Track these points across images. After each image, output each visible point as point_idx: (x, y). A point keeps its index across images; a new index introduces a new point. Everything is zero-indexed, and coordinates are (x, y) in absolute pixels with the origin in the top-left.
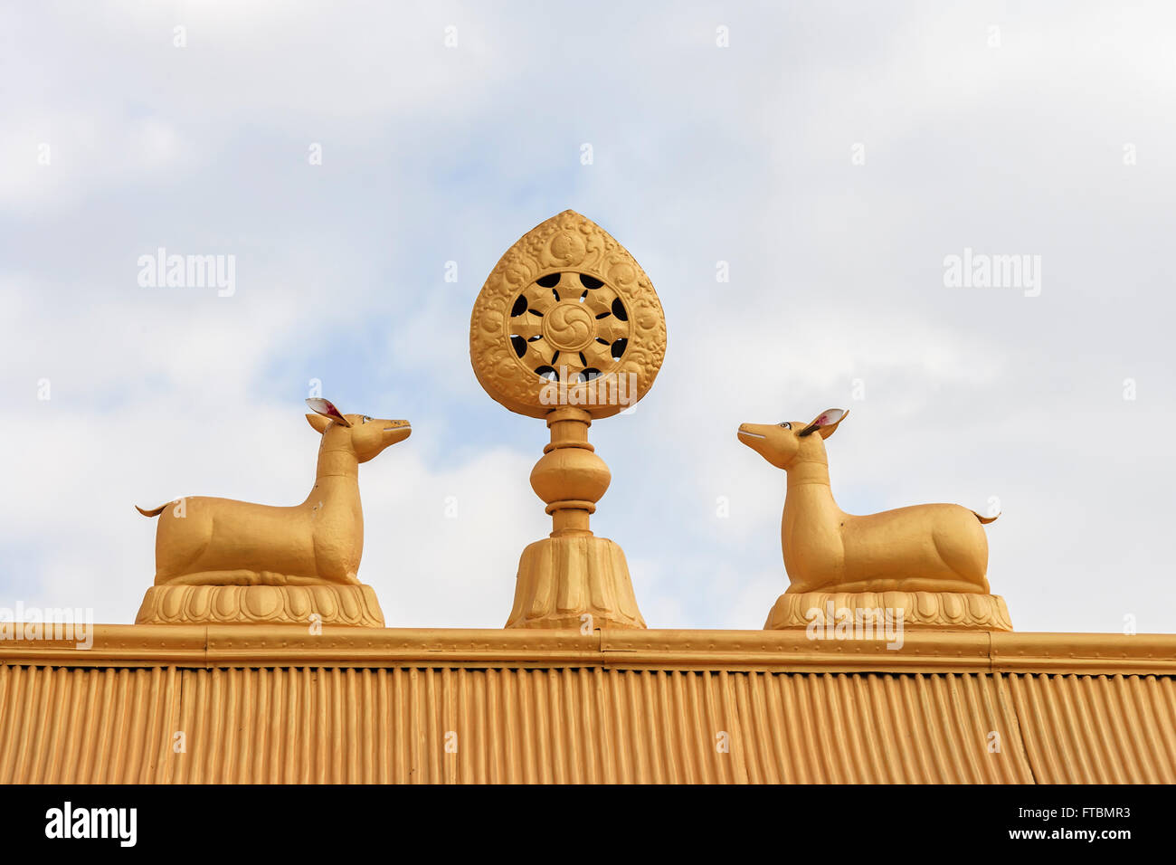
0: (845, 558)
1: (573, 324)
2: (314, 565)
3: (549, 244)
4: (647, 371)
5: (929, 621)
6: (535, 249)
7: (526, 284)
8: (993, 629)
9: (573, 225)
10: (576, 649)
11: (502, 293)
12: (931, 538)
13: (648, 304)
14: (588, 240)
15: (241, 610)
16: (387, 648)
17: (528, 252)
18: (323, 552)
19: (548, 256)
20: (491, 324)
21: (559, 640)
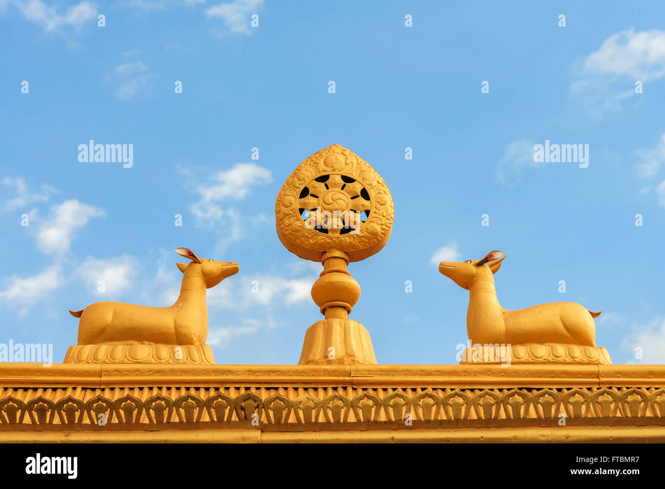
0: (506, 330)
1: (337, 201)
2: (174, 336)
3: (322, 160)
4: (382, 229)
5: (559, 359)
6: (314, 163)
7: (309, 181)
8: (600, 364)
9: (337, 151)
10: (336, 375)
11: (294, 187)
12: (559, 318)
13: (382, 192)
14: (346, 158)
15: (125, 357)
16: (216, 375)
17: (310, 165)
18: (180, 329)
19: (322, 166)
20: (287, 203)
21: (325, 370)
